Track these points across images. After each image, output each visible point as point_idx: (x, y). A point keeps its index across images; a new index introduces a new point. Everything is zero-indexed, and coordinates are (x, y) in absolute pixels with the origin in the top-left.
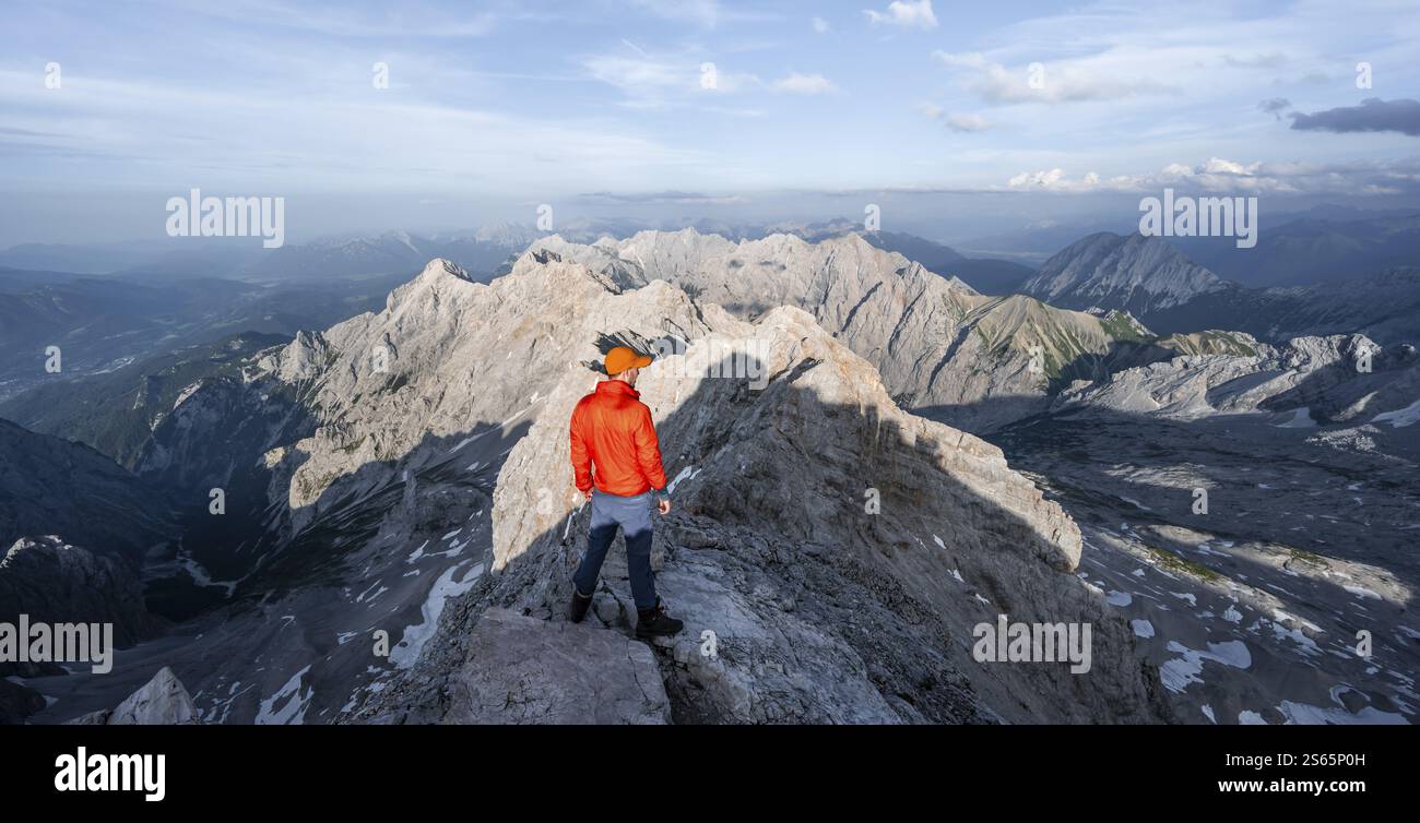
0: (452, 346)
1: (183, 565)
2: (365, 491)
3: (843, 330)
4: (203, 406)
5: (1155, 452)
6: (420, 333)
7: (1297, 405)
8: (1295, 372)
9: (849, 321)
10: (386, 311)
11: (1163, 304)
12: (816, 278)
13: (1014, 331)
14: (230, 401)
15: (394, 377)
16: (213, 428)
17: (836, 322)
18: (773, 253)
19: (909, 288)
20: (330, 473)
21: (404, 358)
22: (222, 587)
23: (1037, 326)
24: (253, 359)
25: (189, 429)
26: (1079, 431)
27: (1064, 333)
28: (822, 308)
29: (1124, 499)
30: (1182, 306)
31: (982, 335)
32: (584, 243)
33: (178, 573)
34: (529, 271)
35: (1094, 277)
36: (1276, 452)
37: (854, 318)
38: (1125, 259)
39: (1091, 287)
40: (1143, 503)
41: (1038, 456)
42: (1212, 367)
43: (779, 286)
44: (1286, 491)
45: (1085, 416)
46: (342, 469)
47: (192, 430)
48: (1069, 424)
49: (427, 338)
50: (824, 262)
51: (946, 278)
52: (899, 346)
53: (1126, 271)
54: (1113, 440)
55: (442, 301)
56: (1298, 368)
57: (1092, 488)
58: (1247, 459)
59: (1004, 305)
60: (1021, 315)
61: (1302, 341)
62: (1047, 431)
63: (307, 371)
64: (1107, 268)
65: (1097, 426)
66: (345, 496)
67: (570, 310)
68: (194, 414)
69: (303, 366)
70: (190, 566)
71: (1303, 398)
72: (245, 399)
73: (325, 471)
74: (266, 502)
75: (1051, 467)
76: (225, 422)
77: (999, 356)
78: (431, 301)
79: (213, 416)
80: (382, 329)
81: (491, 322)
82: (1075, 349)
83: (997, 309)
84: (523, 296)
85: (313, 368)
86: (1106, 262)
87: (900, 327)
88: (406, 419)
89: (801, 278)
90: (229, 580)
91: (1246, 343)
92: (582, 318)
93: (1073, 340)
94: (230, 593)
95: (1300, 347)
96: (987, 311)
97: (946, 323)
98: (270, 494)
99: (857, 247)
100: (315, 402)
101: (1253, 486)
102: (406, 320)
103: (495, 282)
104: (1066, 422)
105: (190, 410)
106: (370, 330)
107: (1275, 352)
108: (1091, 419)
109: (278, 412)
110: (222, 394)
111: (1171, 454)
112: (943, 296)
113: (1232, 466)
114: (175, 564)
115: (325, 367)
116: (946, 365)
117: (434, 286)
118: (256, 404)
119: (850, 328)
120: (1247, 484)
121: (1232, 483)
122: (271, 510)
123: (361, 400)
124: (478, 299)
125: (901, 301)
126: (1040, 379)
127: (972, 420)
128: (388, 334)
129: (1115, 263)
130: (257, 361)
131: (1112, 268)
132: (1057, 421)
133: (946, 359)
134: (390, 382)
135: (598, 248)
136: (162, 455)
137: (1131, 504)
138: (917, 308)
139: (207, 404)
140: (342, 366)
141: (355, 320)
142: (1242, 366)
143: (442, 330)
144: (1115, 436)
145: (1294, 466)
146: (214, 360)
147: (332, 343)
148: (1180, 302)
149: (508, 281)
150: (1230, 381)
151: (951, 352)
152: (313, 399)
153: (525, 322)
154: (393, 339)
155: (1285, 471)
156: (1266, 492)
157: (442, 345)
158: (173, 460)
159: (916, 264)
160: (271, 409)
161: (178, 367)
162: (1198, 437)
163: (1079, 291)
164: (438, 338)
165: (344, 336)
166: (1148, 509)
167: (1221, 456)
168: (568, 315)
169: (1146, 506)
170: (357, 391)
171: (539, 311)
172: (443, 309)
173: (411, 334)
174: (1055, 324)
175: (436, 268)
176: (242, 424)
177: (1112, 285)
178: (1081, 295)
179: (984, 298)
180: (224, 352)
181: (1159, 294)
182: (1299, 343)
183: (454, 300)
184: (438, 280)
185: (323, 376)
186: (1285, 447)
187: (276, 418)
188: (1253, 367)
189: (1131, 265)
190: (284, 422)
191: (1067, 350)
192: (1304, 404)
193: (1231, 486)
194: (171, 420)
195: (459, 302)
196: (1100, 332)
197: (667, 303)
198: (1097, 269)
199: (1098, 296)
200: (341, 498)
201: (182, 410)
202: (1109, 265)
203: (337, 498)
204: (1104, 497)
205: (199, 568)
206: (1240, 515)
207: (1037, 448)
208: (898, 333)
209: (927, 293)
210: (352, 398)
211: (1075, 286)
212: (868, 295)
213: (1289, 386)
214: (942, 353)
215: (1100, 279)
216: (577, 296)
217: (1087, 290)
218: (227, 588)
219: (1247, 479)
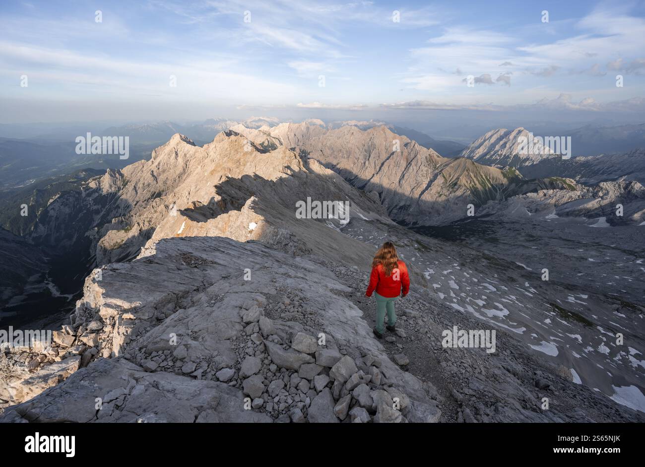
0: (184, 178)
1: (47, 286)
2: (134, 252)
3: (377, 173)
4: (61, 205)
5: (531, 239)
6: (168, 171)
7: (599, 216)
8: (600, 199)
9: (380, 168)
10: (152, 159)
11: (527, 164)
12: (365, 148)
13: (460, 176)
14: (76, 203)
15: (155, 193)
16: (67, 216)
17: (373, 170)
18: (345, 135)
19: (409, 154)
20: (117, 242)
21: (160, 183)
22: (65, 297)
23: (471, 174)
24: (88, 182)
25: (55, 216)
26: (491, 226)
27: (484, 177)
28: (367, 163)
29: (517, 263)
30: (536, 164)
31: (444, 177)
32: (255, 128)
33: (44, 290)
34: (223, 140)
35: (495, 150)
36: (594, 241)
37: (383, 168)
38: (510, 141)
39: (494, 155)
40: (527, 266)
41: (472, 239)
42: (558, 195)
43: (347, 151)
44: (604, 263)
45: (493, 218)
46: (123, 240)
47: (56, 217)
48: (486, 222)
49: (172, 174)
50: (369, 140)
51: (427, 148)
52: (404, 182)
53: (510, 148)
54: (509, 232)
55: (179, 155)
56: (602, 198)
57: (502, 257)
58: (579, 244)
59: (456, 162)
60: (464, 168)
61: (605, 184)
62: (475, 226)
63: (113, 189)
64: (501, 146)
65: (500, 223)
66: (124, 254)
67: (238, 161)
68: (57, 210)
69: (111, 186)
70: (51, 286)
71: (603, 213)
72: (83, 202)
73: (114, 241)
74: (89, 255)
75: (479, 245)
76: (73, 213)
77: (452, 188)
78: (174, 155)
79: (67, 210)
80: (150, 168)
81: (201, 166)
82: (489, 184)
83: (452, 165)
84: (217, 153)
85: (116, 188)
86: (502, 143)
87: (404, 172)
88: (155, 215)
89: (358, 148)
90: (69, 294)
91: (571, 184)
92: (245, 165)
93: (488, 181)
94: (68, 300)
95: (604, 187)
96: (447, 165)
97: (427, 171)
98: (91, 251)
99: (385, 133)
100: (117, 204)
101: (586, 259)
102: (161, 164)
103: (206, 146)
104: (485, 221)
105: (55, 207)
106: (144, 169)
107: (591, 189)
108: (496, 220)
109: (98, 209)
110: (71, 199)
111: (540, 240)
112: (426, 157)
113: (574, 248)
114: (43, 285)
115: (122, 187)
116: (426, 191)
117: (175, 147)
118: (88, 205)
119: (380, 173)
120: (583, 258)
121: (575, 257)
122: (92, 258)
123: (138, 204)
124: (197, 154)
125: (405, 160)
126: (472, 199)
127: (437, 218)
128: (152, 171)
129: (505, 143)
130: (89, 183)
131: (504, 145)
132: (480, 220)
133: (427, 189)
134: (153, 195)
135: (260, 131)
136: (42, 229)
137: (521, 266)
138: (413, 163)
139: (63, 204)
140: (130, 187)
141: (136, 164)
142: (573, 196)
143: (179, 170)
144: (510, 229)
145: (605, 249)
146: (71, 182)
147: (125, 175)
148: (535, 163)
149: (212, 145)
150: (566, 203)
151: (429, 186)
152: (115, 203)
153: (216, 166)
154: (155, 174)
155: (602, 252)
156: (593, 263)
157: (179, 177)
158: (47, 232)
159: (413, 142)
160: (95, 207)
161: (51, 185)
162: (552, 231)
163: (488, 157)
164: (177, 174)
165: (131, 172)
166: (531, 269)
167: (566, 242)
168: (238, 164)
169: (530, 268)
170: (137, 199)
171: (224, 161)
172: (180, 160)
173: (164, 171)
174: (480, 173)
175: (176, 139)
176: (80, 215)
177: (503, 154)
178: (488, 159)
179: (446, 159)
180: (76, 178)
181: (525, 159)
182: (603, 185)
183: (185, 155)
184: (177, 144)
185: (121, 191)
186: (597, 238)
187: (97, 212)
188: (579, 196)
189: (514, 144)
190: (102, 214)
191: (485, 185)
192: (604, 215)
193: (574, 259)
194: (46, 212)
195: (188, 156)
196: (501, 177)
197: (287, 158)
198: (497, 146)
199: (497, 159)
200: (122, 255)
201: (51, 207)
202: (503, 144)
203: (120, 255)
204: (507, 262)
205: (55, 287)
206: (580, 274)
207: (472, 234)
208: (404, 175)
209: (418, 156)
210: (135, 203)
211: (486, 154)
212: (390, 157)
213: (597, 206)
214: (425, 186)
215: (498, 151)
216: (242, 154)
217: (491, 156)
218: (68, 298)
219: (582, 255)
